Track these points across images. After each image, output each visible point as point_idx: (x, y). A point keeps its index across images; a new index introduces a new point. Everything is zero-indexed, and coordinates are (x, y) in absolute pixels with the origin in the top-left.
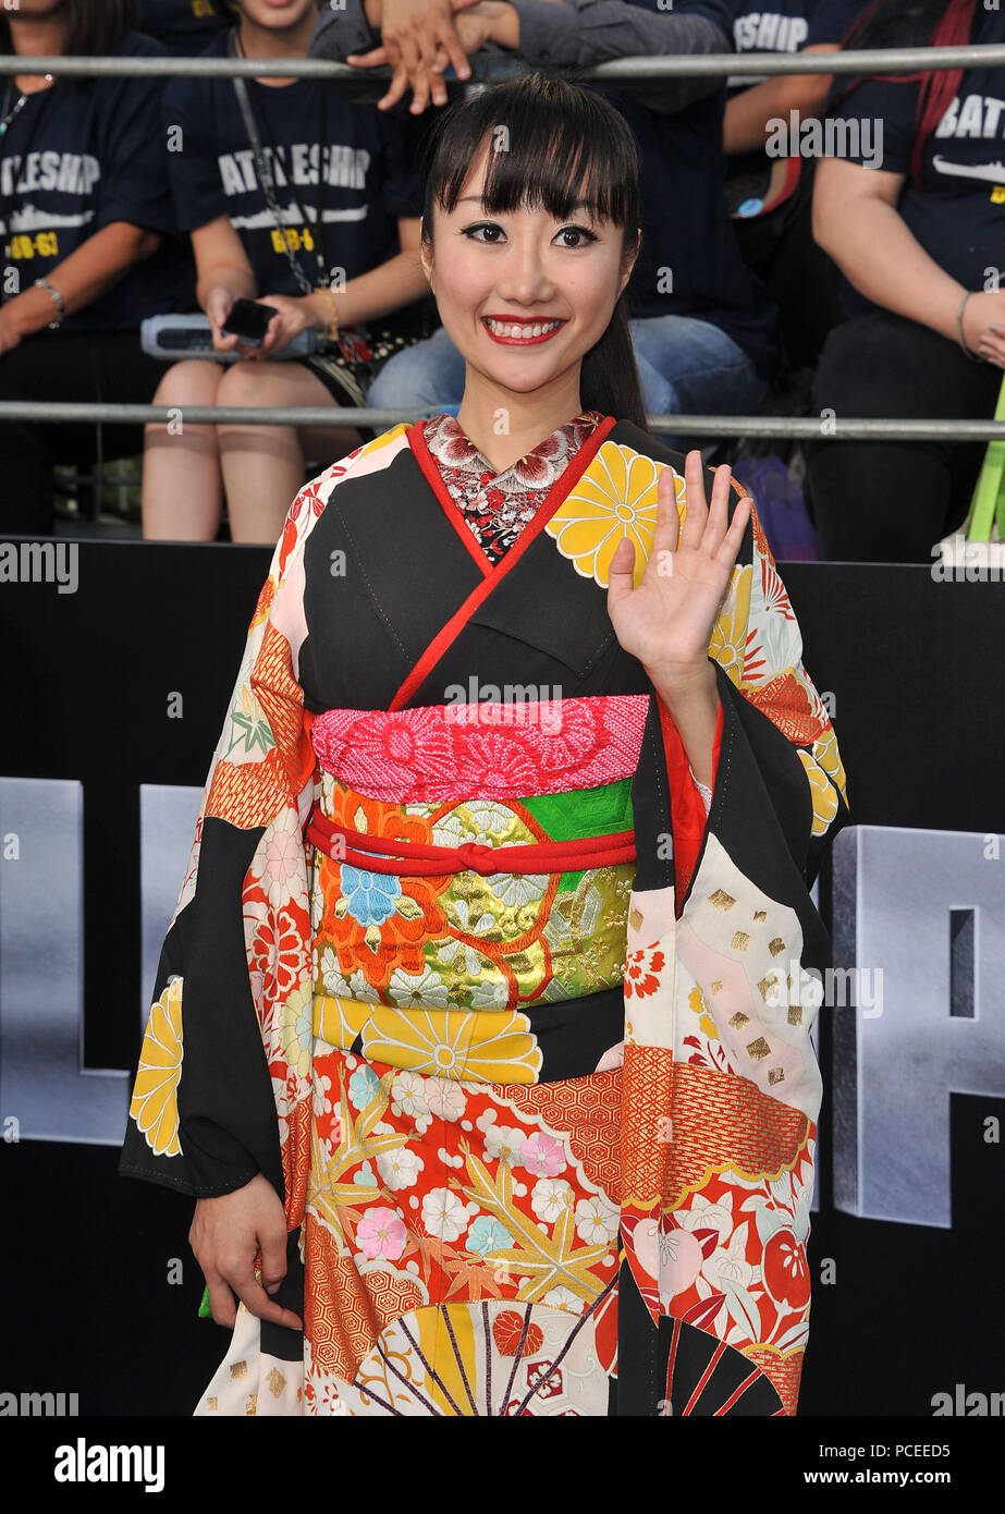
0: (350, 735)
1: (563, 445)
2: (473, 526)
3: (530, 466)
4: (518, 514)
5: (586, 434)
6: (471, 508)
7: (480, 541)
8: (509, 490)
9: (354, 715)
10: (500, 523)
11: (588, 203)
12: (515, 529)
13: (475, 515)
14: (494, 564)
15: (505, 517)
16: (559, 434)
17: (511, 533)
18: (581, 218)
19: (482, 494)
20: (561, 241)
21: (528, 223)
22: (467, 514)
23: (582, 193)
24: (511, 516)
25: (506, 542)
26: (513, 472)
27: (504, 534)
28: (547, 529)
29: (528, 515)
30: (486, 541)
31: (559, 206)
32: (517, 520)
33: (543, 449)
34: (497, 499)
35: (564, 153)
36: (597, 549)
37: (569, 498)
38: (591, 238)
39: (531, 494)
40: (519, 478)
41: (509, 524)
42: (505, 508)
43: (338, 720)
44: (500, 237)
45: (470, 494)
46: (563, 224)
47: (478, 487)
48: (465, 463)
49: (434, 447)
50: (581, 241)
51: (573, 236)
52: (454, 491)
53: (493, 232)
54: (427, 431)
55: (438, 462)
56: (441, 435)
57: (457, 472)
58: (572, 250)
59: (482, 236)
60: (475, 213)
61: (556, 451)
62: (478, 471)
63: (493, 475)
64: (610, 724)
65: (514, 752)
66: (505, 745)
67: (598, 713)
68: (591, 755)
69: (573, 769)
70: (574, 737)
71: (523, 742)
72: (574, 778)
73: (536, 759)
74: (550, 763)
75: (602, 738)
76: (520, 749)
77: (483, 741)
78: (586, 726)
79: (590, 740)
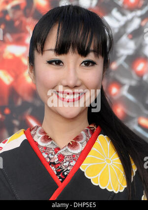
1: (85, 137)
2: (53, 168)
3: (73, 145)
4: (69, 163)
5: (92, 132)
6: (52, 161)
7: (56, 173)
8: (66, 154)
10: (63, 167)
11: (94, 51)
12: (69, 168)
13: (54, 164)
14: (62, 182)
15: (65, 164)
16: (83, 133)
17: (67, 170)
18: (91, 57)
19: (56, 156)
20: (83, 64)
21: (72, 59)
22: (51, 163)
23: (92, 48)
24: (67, 164)
25: (65, 173)
26: (67, 147)
27: (65, 170)
28: (80, 168)
29: (73, 163)
30: (58, 173)
31: (83, 52)
32: (69, 165)
33: (77, 138)
34: (61, 157)
35: (84, 34)
36: (100, 174)
37: (88, 156)
38: (93, 63)
39: (73, 156)
40: (69, 150)
41: (66, 167)
42: (65, 161)
44: (61, 64)
45: (50, 156)
46: (84, 59)
47: (54, 153)
48: (48, 144)
49: (35, 139)
50: (91, 64)
51: (88, 63)
52: (45, 156)
53: (58, 63)
54: (32, 133)
55: (37, 144)
56: (38, 134)
57: (46, 148)
58: (87, 68)
59: (54, 63)
60: (51, 55)
61: (82, 139)
62: (53, 147)
63: (59, 149)
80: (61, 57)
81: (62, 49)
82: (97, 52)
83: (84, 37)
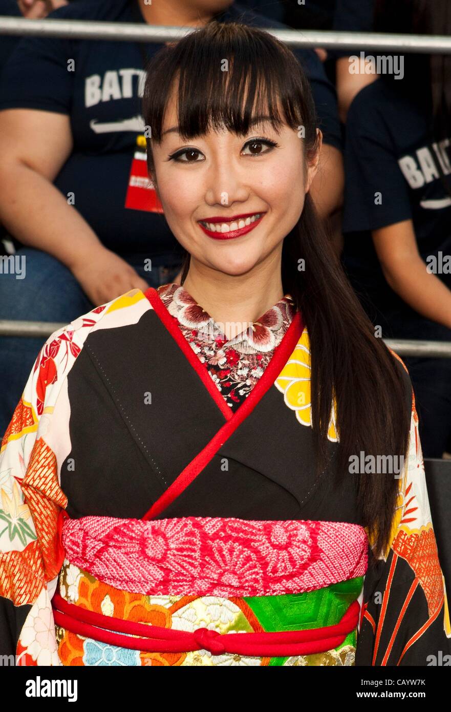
0: (109, 537)
1: (280, 318)
2: (214, 377)
3: (257, 333)
4: (250, 371)
6: (212, 362)
7: (220, 389)
8: (242, 351)
9: (110, 523)
10: (236, 377)
12: (248, 382)
13: (216, 369)
14: (234, 410)
15: (239, 372)
16: (277, 309)
17: (245, 386)
19: (221, 352)
22: (209, 367)
24: (245, 372)
25: (242, 392)
26: (245, 337)
27: (239, 386)
28: (276, 384)
29: (258, 373)
30: (225, 390)
32: (249, 376)
33: (267, 319)
34: (233, 357)
37: (290, 361)
38: (272, 145)
39: (259, 356)
40: (250, 342)
41: (243, 379)
42: (240, 366)
43: (99, 525)
44: (201, 157)
45: (206, 350)
46: (243, 140)
47: (214, 346)
49: (172, 310)
50: (264, 148)
51: (257, 147)
52: (195, 349)
55: (178, 323)
56: (178, 302)
57: (195, 333)
59: (184, 157)
61: (275, 323)
64: (322, 544)
65: (248, 559)
66: (242, 552)
67: (314, 533)
68: (304, 567)
69: (290, 577)
70: (295, 551)
71: (257, 552)
72: (289, 584)
73: (265, 565)
74: (275, 570)
75: (316, 554)
76: (253, 556)
77: (225, 547)
78: (304, 542)
79: (307, 555)
83: (237, 88)
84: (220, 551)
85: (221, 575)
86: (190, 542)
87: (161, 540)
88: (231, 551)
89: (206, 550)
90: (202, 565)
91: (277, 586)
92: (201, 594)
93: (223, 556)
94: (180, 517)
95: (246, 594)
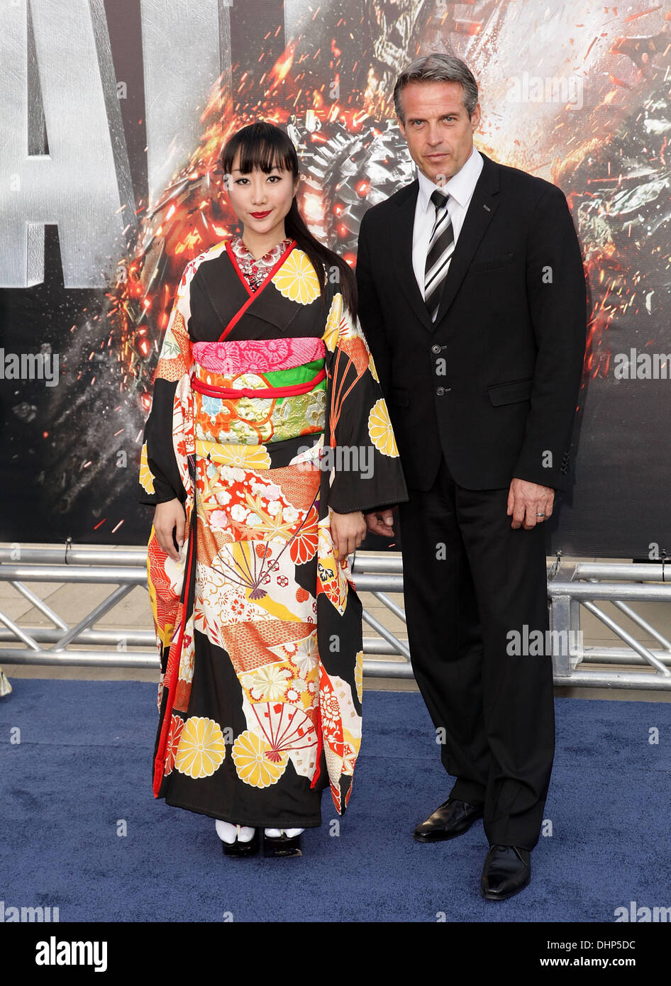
0: (204, 350)
1: (279, 251)
2: (247, 279)
3: (267, 258)
4: (262, 275)
5: (287, 246)
6: (247, 273)
7: (249, 284)
8: (259, 266)
9: (206, 344)
10: (257, 278)
11: (277, 167)
12: (261, 280)
13: (248, 275)
14: (255, 292)
15: (258, 276)
16: (278, 246)
17: (260, 282)
18: (275, 172)
19: (250, 268)
20: (269, 180)
21: (257, 176)
22: (245, 275)
23: (274, 164)
24: (260, 276)
25: (258, 285)
26: (261, 260)
27: (258, 282)
28: (272, 280)
29: (266, 276)
30: (252, 284)
31: (267, 169)
32: (262, 277)
33: (272, 252)
34: (255, 269)
35: (265, 151)
36: (290, 287)
37: (280, 269)
38: (279, 179)
39: (267, 268)
40: (263, 262)
41: (259, 279)
42: (258, 273)
43: (201, 345)
44: (248, 182)
45: (246, 267)
46: (269, 176)
47: (249, 265)
48: (245, 256)
49: (234, 250)
50: (276, 180)
51: (273, 179)
52: (241, 267)
53: (245, 181)
54: (232, 244)
55: (235, 256)
56: (237, 246)
57: (242, 259)
58: (273, 184)
59: (241, 182)
60: (238, 175)
61: (276, 252)
62: (250, 259)
63: (255, 261)
64: (293, 348)
65: (260, 357)
66: (257, 355)
67: (289, 344)
68: (287, 358)
69: (280, 363)
70: (280, 353)
71: (263, 354)
72: (281, 366)
73: (268, 360)
74: (273, 361)
75: (290, 353)
76: (262, 356)
77: (249, 353)
78: (285, 348)
79: (286, 353)
80: (245, 176)
81: (246, 168)
82: (280, 167)
83: (266, 153)
84: (247, 355)
85: (250, 365)
86: (235, 352)
87: (223, 350)
88: (252, 354)
89: (241, 355)
90: (242, 361)
91: (275, 368)
92: (243, 373)
93: (249, 358)
94: (230, 341)
95: (262, 372)
